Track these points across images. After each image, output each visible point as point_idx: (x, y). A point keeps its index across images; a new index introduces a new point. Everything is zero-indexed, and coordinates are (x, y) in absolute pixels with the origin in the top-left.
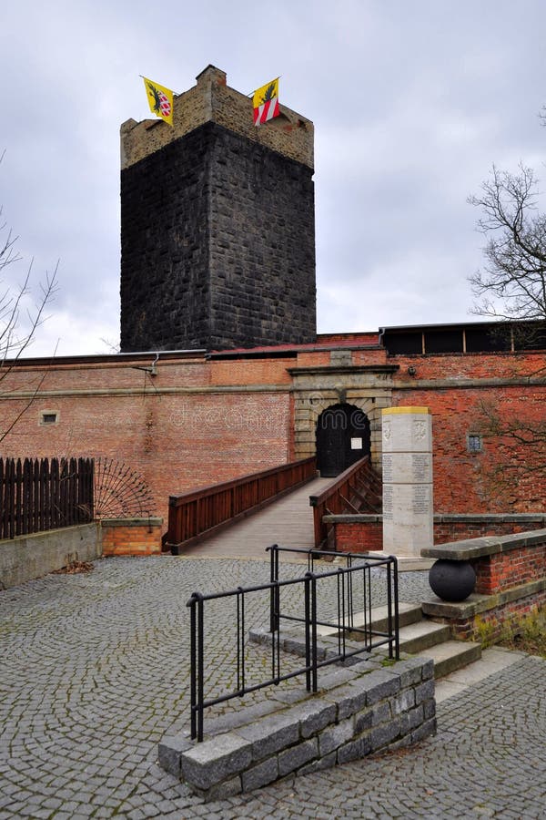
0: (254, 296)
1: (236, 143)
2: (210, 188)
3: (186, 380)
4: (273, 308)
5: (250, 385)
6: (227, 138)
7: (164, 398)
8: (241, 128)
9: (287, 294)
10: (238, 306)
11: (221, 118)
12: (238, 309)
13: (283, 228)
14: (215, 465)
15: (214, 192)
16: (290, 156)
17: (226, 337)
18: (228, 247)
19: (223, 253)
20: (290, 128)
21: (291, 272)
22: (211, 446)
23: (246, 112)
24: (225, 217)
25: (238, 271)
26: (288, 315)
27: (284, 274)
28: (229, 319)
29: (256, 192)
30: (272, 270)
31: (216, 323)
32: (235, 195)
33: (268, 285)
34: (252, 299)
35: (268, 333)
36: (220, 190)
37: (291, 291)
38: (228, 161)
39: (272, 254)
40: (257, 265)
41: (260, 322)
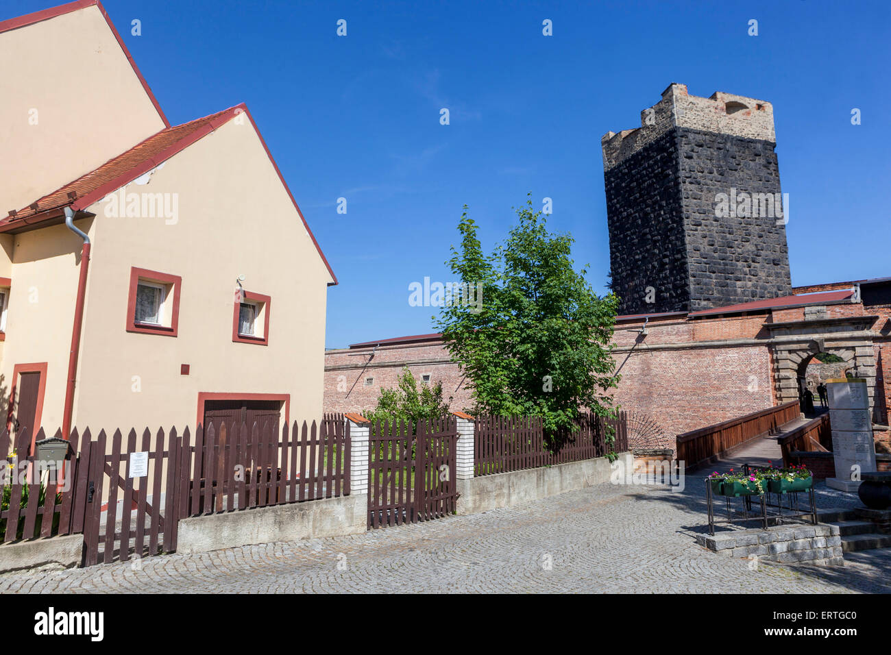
0: (727, 262)
1: (699, 138)
2: (680, 180)
3: (672, 337)
4: (747, 269)
5: (730, 340)
6: (691, 136)
7: (654, 353)
8: (703, 126)
9: (760, 256)
10: (714, 272)
11: (685, 121)
12: (713, 275)
15: (684, 182)
16: (751, 136)
17: (705, 300)
18: (700, 225)
19: (696, 230)
20: (749, 114)
21: (760, 237)
22: (699, 392)
23: (707, 111)
24: (695, 200)
25: (711, 243)
26: (762, 274)
27: (755, 239)
28: (706, 284)
29: (722, 174)
30: (743, 238)
31: (695, 288)
32: (702, 181)
33: (739, 250)
34: (726, 264)
35: (743, 293)
36: (688, 180)
37: (762, 252)
38: (694, 155)
39: (741, 224)
40: (728, 236)
41: (735, 284)
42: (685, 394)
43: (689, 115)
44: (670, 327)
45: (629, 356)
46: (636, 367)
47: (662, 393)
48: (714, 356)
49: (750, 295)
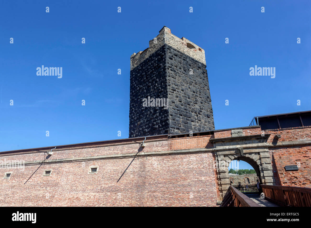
0: (187, 111)
1: (176, 52)
2: (166, 67)
3: (159, 148)
4: (196, 117)
6: (172, 50)
7: (148, 158)
8: (177, 48)
9: (201, 112)
10: (181, 115)
11: (170, 43)
12: (181, 117)
13: (197, 85)
14: (176, 192)
15: (168, 69)
16: (197, 59)
17: (177, 129)
18: (175, 91)
19: (173, 93)
20: (196, 50)
21: (202, 103)
22: (173, 181)
23: (179, 43)
24: (173, 79)
25: (180, 100)
26: (203, 121)
27: (199, 104)
28: (177, 121)
29: (185, 71)
30: (194, 102)
31: (172, 122)
32: (176, 71)
33: (193, 107)
34: (187, 113)
35: (195, 128)
36: (170, 68)
37: (203, 111)
38: (173, 58)
39: (193, 95)
40: (188, 99)
41: (191, 123)
42: (165, 183)
43: (171, 41)
44: (158, 142)
45: (133, 160)
46: (137, 166)
47: (151, 183)
48: (183, 159)
49: (198, 130)
